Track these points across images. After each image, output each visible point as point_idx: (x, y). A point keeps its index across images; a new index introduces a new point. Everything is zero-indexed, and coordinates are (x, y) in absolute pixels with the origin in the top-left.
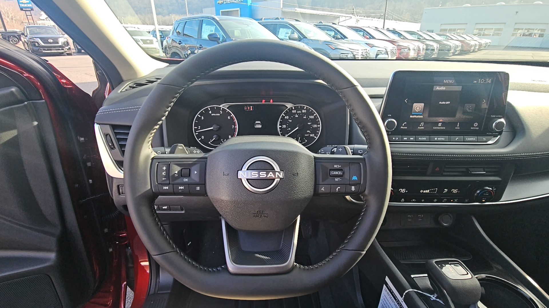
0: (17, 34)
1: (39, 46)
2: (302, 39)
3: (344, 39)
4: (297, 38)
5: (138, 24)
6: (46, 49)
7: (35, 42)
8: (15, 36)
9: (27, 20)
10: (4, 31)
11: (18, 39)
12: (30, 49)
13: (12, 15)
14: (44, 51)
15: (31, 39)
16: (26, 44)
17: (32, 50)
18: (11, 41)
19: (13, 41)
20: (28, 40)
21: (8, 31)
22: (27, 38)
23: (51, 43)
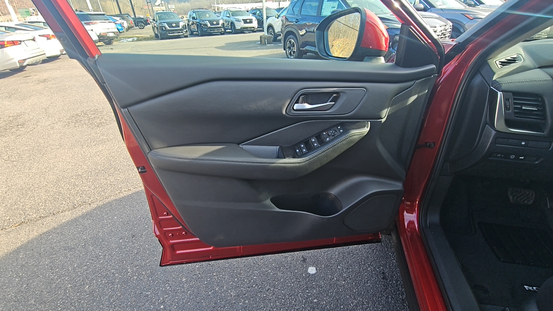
0: (144, 20)
1: (166, 31)
2: (430, 9)
3: (479, 5)
4: (422, 8)
5: (230, 4)
6: (171, 32)
7: (163, 27)
8: (142, 22)
9: (147, 7)
10: (134, 17)
11: (144, 24)
12: (159, 33)
13: (134, 3)
14: (169, 34)
15: (160, 24)
16: (156, 28)
17: (160, 33)
18: (140, 26)
19: (141, 26)
20: (158, 25)
21: (137, 17)
22: (157, 23)
23: (174, 27)
